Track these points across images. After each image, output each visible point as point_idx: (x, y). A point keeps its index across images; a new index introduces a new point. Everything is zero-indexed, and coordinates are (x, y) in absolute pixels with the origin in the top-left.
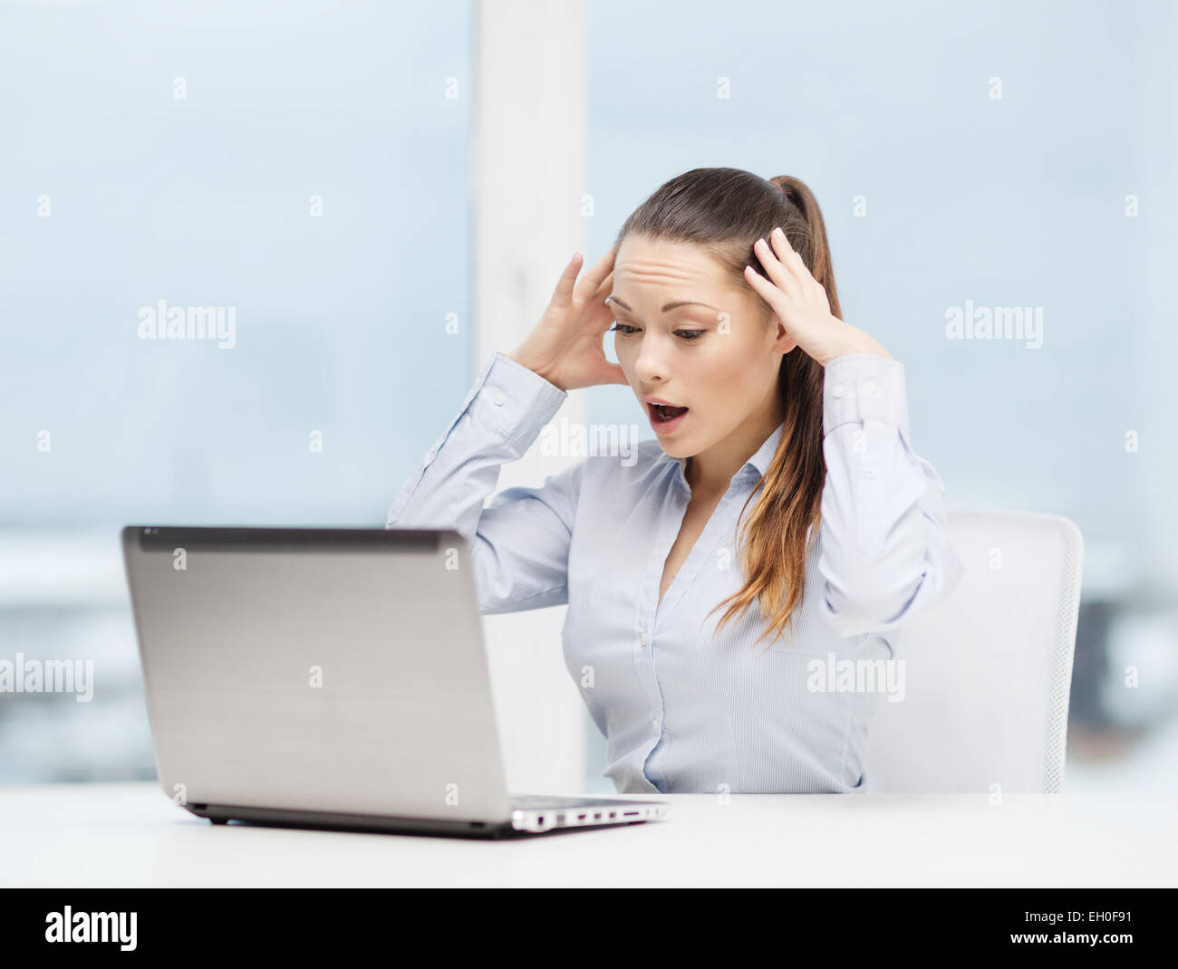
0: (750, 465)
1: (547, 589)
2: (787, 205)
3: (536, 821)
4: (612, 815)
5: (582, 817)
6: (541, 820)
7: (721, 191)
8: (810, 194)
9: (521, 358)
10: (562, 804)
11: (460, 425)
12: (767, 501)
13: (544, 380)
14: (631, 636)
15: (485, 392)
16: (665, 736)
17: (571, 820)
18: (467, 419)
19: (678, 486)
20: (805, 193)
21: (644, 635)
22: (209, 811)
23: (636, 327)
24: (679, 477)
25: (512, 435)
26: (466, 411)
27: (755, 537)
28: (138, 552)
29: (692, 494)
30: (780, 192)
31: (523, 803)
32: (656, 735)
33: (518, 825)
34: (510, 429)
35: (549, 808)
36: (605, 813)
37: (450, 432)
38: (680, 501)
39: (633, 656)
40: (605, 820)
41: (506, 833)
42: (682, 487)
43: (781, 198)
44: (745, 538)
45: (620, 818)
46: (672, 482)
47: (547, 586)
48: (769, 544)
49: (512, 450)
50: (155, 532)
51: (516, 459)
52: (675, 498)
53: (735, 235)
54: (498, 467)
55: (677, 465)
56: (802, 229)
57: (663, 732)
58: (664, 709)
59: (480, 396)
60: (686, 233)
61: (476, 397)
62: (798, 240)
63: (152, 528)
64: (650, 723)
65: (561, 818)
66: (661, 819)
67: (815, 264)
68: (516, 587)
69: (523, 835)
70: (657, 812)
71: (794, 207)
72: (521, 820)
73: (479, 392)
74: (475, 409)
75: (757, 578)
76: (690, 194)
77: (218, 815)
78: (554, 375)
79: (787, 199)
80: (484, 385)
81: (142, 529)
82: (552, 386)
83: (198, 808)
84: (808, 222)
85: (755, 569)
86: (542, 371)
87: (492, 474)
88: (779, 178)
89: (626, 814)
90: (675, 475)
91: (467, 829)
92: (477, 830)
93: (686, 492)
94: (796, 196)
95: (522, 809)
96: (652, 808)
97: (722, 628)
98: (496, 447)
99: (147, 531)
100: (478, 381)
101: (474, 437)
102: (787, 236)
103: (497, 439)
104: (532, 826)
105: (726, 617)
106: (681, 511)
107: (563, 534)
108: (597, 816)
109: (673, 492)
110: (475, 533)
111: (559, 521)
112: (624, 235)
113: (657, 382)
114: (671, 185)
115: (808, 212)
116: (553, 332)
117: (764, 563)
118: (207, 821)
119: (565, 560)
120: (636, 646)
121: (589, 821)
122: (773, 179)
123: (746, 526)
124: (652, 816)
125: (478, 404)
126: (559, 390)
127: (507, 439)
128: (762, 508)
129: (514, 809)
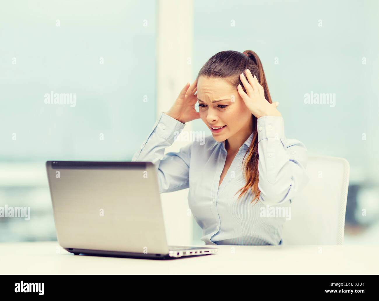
0: (245, 144)
1: (181, 184)
2: (250, 61)
3: (177, 254)
4: (201, 252)
5: (191, 253)
6: (178, 254)
7: (228, 59)
8: (257, 55)
9: (170, 114)
10: (185, 249)
11: (152, 135)
12: (251, 155)
13: (178, 121)
14: (210, 199)
15: (159, 125)
16: (221, 231)
17: (188, 254)
18: (154, 134)
19: (222, 150)
20: (255, 55)
21: (214, 199)
22: (74, 251)
23: (206, 105)
24: (223, 148)
25: (168, 138)
26: (154, 131)
27: (248, 167)
28: (51, 169)
29: (228, 154)
30: (247, 56)
31: (173, 248)
32: (217, 230)
33: (171, 255)
34: (167, 137)
35: (181, 250)
36: (198, 251)
37: (149, 138)
38: (224, 155)
39: (210, 206)
40: (198, 253)
41: (167, 257)
42: (224, 151)
43: (248, 59)
44: (245, 168)
45: (203, 253)
46: (221, 149)
47: (181, 183)
48: (253, 170)
49: (168, 143)
50: (57, 163)
51: (170, 146)
52: (222, 155)
53: (234, 73)
54: (165, 148)
55: (222, 144)
56: (255, 68)
57: (220, 229)
58: (220, 222)
59: (157, 127)
60: (219, 74)
61: (156, 127)
62: (254, 71)
63: (56, 162)
64: (216, 227)
65: (185, 253)
66: (216, 253)
67: (260, 78)
68: (171, 185)
69: (173, 258)
70: (215, 251)
71: (252, 61)
72: (172, 254)
73: (157, 125)
74: (156, 131)
75: (250, 182)
76: (219, 61)
77: (76, 252)
78: (180, 119)
79: (249, 58)
80: (159, 123)
81: (52, 162)
82: (180, 123)
83: (70, 250)
84: (257, 65)
85: (249, 178)
86: (177, 118)
87: (163, 151)
88: (246, 51)
89: (205, 252)
90: (222, 147)
91: (155, 256)
92: (158, 257)
93: (225, 153)
94: (252, 56)
95: (172, 250)
96: (213, 250)
97: (240, 198)
98: (164, 142)
99: (54, 163)
100: (157, 121)
101: (156, 139)
102: (251, 71)
103: (164, 140)
104: (176, 255)
105: (241, 195)
106: (224, 159)
107: (187, 168)
108: (196, 252)
109: (222, 153)
110: (158, 169)
111: (184, 163)
112: (199, 76)
113: (214, 122)
114: (212, 58)
115: (257, 61)
116: (179, 106)
117: (252, 176)
118: (73, 254)
119: (187, 175)
120: (211, 203)
121: (193, 254)
122: (245, 52)
123: (245, 164)
124: (213, 253)
125: (157, 129)
126: (182, 124)
127: (166, 140)
128: (250, 158)
129: (170, 250)
